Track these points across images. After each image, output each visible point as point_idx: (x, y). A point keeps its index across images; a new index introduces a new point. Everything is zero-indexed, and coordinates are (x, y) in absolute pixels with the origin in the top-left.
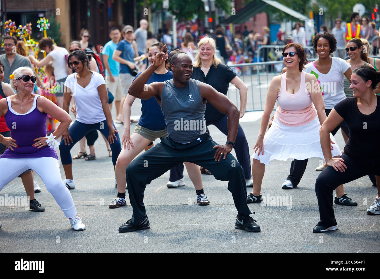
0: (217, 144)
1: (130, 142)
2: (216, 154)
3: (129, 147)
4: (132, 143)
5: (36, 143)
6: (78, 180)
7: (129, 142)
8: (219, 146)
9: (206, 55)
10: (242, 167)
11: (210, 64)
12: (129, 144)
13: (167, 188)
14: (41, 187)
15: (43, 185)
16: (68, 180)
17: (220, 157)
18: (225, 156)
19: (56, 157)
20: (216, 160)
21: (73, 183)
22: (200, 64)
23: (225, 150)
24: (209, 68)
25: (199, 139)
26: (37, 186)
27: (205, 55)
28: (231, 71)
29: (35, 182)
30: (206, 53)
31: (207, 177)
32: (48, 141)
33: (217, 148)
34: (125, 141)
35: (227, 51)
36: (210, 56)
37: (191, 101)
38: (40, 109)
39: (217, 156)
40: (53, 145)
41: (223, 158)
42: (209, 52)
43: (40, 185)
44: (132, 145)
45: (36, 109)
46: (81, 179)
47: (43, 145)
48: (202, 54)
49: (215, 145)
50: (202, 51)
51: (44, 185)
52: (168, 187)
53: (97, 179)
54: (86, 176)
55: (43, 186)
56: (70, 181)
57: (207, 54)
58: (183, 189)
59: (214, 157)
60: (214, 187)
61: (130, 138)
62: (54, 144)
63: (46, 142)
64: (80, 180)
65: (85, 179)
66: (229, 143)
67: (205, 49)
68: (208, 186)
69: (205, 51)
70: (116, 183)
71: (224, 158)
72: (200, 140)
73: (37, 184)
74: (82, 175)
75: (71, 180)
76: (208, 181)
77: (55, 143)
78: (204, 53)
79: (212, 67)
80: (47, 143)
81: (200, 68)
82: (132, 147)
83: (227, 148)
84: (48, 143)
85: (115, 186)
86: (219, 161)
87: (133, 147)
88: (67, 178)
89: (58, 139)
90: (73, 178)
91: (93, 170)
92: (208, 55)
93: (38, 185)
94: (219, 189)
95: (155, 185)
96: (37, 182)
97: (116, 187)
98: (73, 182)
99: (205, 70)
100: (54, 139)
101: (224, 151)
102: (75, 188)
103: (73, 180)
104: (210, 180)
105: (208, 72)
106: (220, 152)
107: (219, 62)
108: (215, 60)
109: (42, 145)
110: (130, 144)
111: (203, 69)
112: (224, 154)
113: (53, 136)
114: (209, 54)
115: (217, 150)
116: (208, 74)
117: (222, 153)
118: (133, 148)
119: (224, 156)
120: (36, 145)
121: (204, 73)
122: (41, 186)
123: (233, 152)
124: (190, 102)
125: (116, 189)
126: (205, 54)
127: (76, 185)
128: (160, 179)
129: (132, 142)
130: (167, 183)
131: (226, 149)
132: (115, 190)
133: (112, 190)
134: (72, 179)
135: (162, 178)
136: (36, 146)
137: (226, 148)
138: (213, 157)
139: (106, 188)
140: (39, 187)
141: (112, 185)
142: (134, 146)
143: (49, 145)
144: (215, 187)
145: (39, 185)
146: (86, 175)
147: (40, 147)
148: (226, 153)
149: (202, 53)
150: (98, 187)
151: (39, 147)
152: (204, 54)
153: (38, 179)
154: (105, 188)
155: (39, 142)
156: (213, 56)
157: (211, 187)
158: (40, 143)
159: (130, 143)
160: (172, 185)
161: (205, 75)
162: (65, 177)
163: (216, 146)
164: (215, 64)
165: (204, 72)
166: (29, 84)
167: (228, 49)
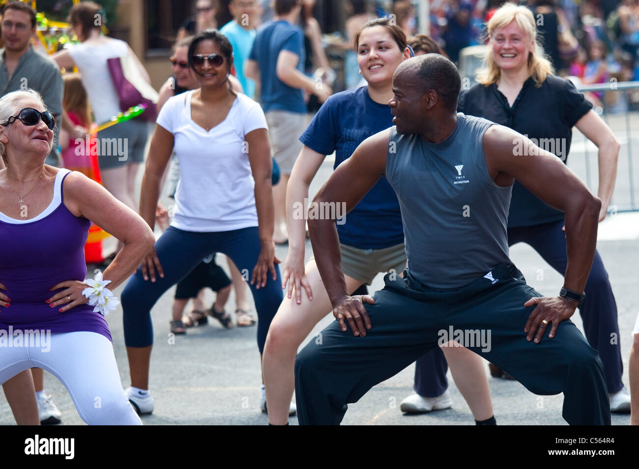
0: (536, 295)
1: (304, 282)
2: (529, 322)
3: (300, 296)
4: (309, 286)
5: (56, 296)
6: (163, 392)
7: (301, 284)
8: (540, 300)
9: (509, 55)
10: (599, 360)
11: (523, 76)
12: (300, 290)
13: (401, 413)
14: (61, 410)
15: (67, 405)
16: (136, 391)
17: (541, 330)
18: (553, 329)
19: (107, 334)
20: (529, 339)
21: (148, 399)
22: (497, 78)
23: (555, 312)
24: (520, 87)
25: (489, 276)
26: (51, 408)
27: (507, 55)
28: (578, 96)
29: (48, 394)
30: (510, 49)
31: (505, 387)
32: (87, 292)
33: (535, 304)
34: (291, 280)
35: (563, 49)
36: (519, 57)
37: (460, 182)
38: (73, 207)
39: (533, 329)
40: (100, 302)
41: (549, 333)
42: (518, 45)
43: (60, 405)
44: (308, 290)
45: (62, 207)
46: (171, 389)
47: (74, 304)
48: (499, 53)
49: (531, 297)
50: (499, 45)
51: (72, 403)
52: (403, 410)
53: (214, 389)
54: (184, 382)
55: (68, 408)
56: (140, 393)
57: (513, 51)
58: (444, 416)
59: (526, 330)
60: (525, 412)
61: (303, 273)
62: (104, 301)
63: (83, 293)
64: (167, 391)
65: (180, 390)
66: (567, 294)
67: (507, 40)
68: (508, 412)
69: (506, 45)
70: (265, 399)
71: (550, 336)
72: (492, 279)
73: (51, 402)
74: (172, 379)
75: (143, 391)
76: (510, 395)
77: (106, 300)
78: (505, 49)
79: (529, 84)
80: (85, 295)
81: (497, 86)
82: (309, 297)
83: (561, 306)
84: (87, 297)
85: (261, 407)
86: (536, 340)
87: (312, 296)
88: (133, 385)
89: (114, 291)
90: (150, 386)
91: (203, 365)
92: (515, 55)
93: (53, 405)
94: (538, 418)
95: (369, 407)
96: (50, 396)
97: (265, 411)
98: (148, 396)
99: (511, 92)
100: (106, 287)
101: (551, 316)
102: (154, 413)
103: (149, 392)
104: (513, 394)
105: (519, 96)
106: (539, 316)
107: (547, 74)
108: (535, 64)
109: (71, 301)
110: (303, 289)
111: (503, 88)
112: (550, 323)
113: (104, 280)
114: (517, 53)
115: (533, 313)
116: (517, 102)
117: (545, 322)
118: (311, 298)
119: (551, 329)
120: (56, 301)
121: (506, 98)
122: (62, 407)
123: (577, 319)
124: (458, 184)
125: (264, 416)
126: (505, 54)
127: (155, 406)
128: (381, 390)
129: (308, 283)
130: (402, 400)
131: (556, 310)
132: (260, 417)
133: (252, 419)
134: (146, 388)
135: (386, 389)
136: (55, 304)
137: (555, 308)
138: (524, 329)
139: (238, 413)
140: (56, 408)
141: (254, 406)
142: (314, 294)
143: (91, 303)
144: (527, 414)
145: (56, 405)
146: (183, 379)
147: (68, 307)
148: (556, 321)
149: (501, 49)
150: (215, 411)
151: (64, 309)
152: (503, 51)
153: (54, 389)
154: (234, 412)
155: (66, 292)
156: (531, 55)
157: (518, 414)
158: (68, 296)
159: (305, 287)
160: (415, 407)
161: (508, 105)
162: (129, 382)
163: (534, 299)
164: (537, 78)
165: (506, 95)
166: (41, 130)
167: (567, 44)
